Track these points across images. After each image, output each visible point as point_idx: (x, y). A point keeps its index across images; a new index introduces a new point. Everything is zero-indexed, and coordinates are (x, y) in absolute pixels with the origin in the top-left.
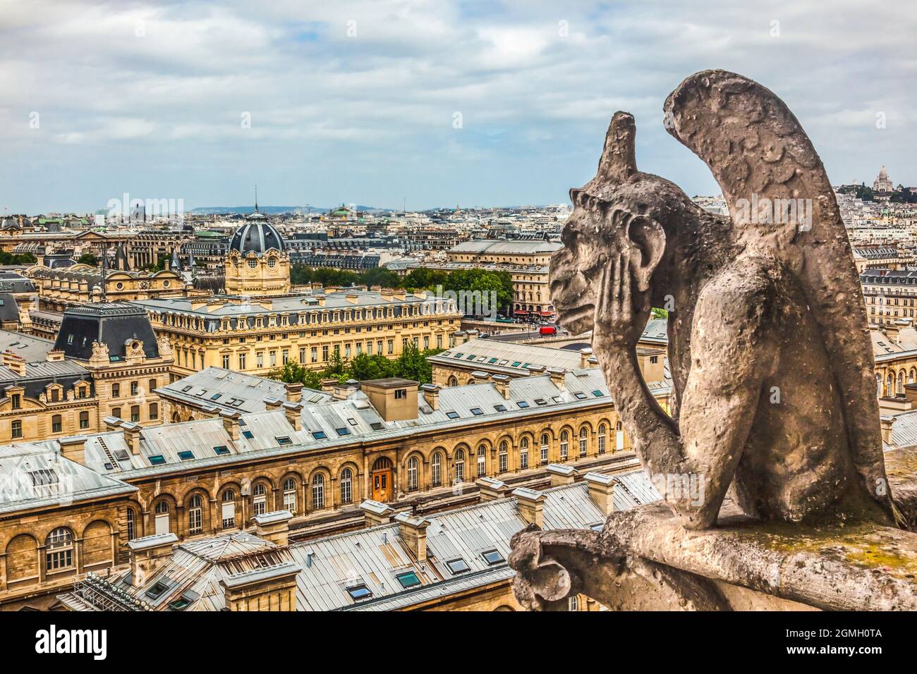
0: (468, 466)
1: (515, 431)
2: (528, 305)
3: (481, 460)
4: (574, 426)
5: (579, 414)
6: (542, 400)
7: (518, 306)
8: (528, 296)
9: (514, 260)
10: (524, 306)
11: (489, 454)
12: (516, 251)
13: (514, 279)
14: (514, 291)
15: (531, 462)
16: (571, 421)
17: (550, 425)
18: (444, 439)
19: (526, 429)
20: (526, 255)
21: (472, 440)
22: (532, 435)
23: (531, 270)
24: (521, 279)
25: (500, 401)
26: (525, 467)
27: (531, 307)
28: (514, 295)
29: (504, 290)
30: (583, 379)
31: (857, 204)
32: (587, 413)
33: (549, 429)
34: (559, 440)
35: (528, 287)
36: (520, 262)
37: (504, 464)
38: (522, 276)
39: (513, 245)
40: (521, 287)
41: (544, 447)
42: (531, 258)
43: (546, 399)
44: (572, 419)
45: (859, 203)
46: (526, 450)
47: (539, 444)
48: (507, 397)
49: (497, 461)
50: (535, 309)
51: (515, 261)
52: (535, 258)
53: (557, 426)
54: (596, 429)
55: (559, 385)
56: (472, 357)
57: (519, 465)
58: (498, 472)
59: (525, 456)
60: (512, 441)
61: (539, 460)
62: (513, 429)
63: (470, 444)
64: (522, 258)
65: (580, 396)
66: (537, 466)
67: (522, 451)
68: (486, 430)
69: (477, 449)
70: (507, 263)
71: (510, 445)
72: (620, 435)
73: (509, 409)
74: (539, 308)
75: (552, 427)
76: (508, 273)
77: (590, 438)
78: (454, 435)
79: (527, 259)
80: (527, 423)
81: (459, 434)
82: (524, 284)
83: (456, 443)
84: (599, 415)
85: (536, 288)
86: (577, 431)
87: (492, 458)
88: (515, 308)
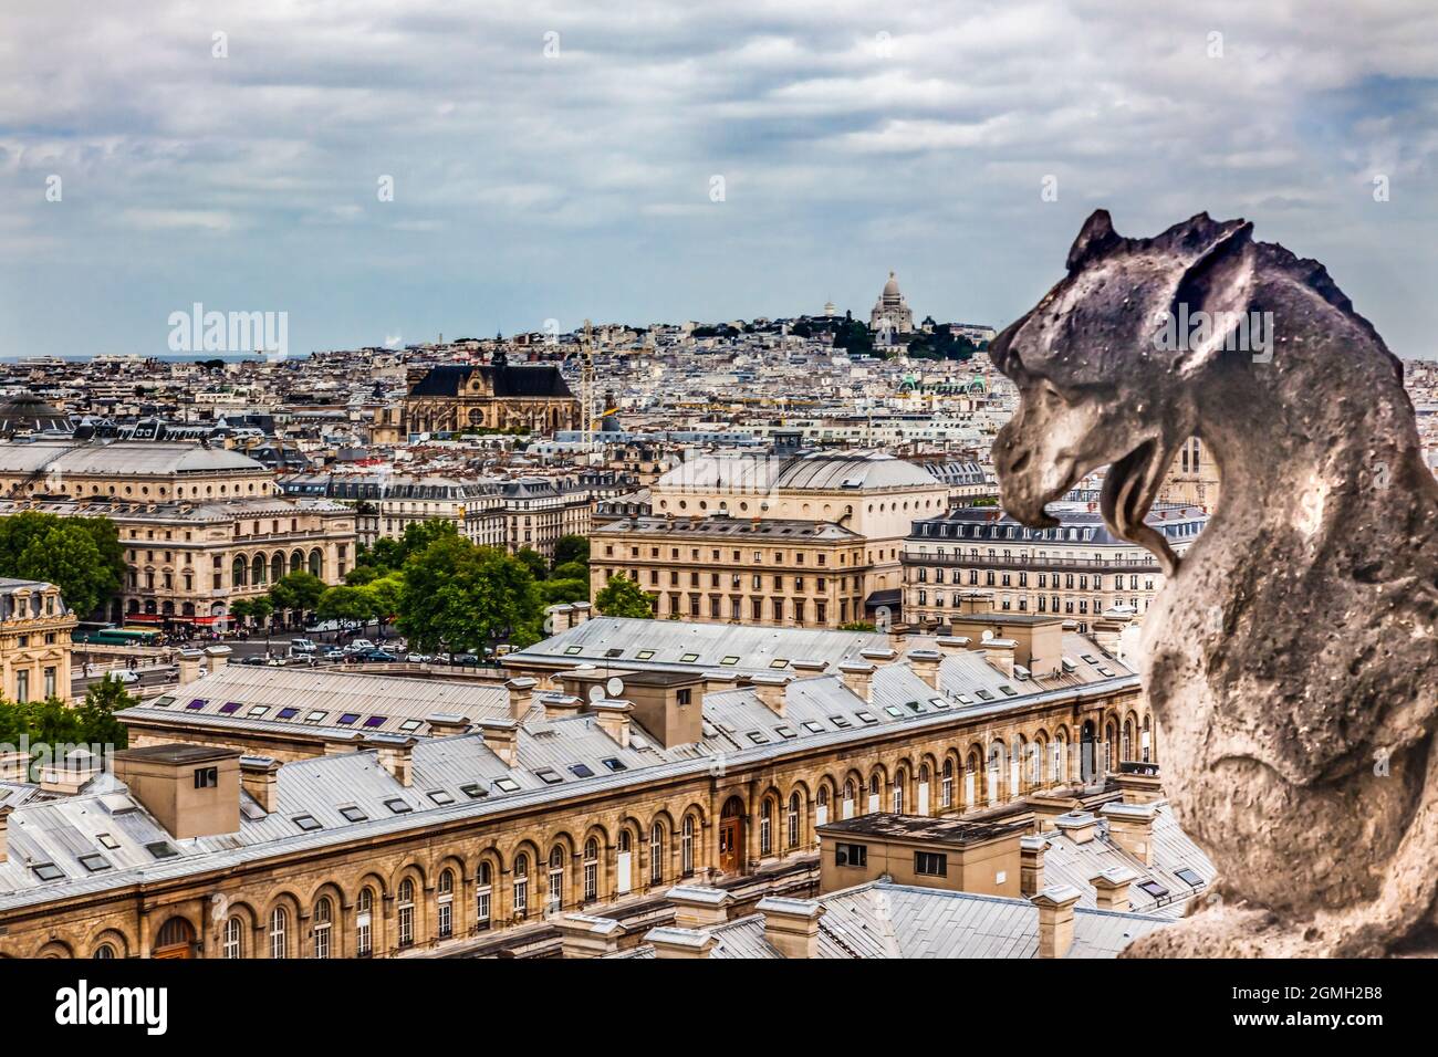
0: (338, 934)
1: (429, 855)
2: (160, 601)
3: (363, 920)
4: (539, 843)
5: (550, 817)
6: (475, 787)
7: (135, 605)
8: (159, 580)
9: (120, 490)
10: (151, 603)
11: (378, 908)
12: (126, 469)
13: (125, 537)
14: (125, 568)
15: (458, 925)
16: (534, 831)
17: (495, 841)
18: (293, 876)
19: (451, 852)
20: (152, 478)
21: (347, 877)
22: (462, 864)
23: (168, 518)
24: (142, 538)
25: (395, 791)
26: (447, 934)
27: (169, 605)
28: (126, 576)
29: (102, 563)
30: (545, 740)
31: (836, 361)
32: (564, 814)
33: (492, 849)
34: (512, 873)
35: (159, 556)
36: (137, 495)
37: (407, 931)
38: (146, 529)
39: (115, 453)
40: (141, 557)
41: (483, 890)
42: (166, 486)
43: (485, 785)
44: (536, 828)
45: (841, 359)
46: (449, 897)
47: (474, 882)
48: (407, 781)
49: (393, 922)
50: (179, 610)
51: (124, 495)
52: (176, 486)
53: (508, 842)
54: (580, 848)
55: (504, 754)
56: (230, 708)
57: (435, 929)
58: (396, 946)
59: (447, 911)
60: (424, 878)
61: (474, 917)
62: (425, 852)
63: (343, 885)
64: (141, 485)
65: (549, 777)
66: (472, 932)
67: (442, 899)
68: (375, 853)
69: (356, 897)
70: (104, 499)
71: (419, 887)
72: (624, 861)
73: (416, 809)
74: (189, 608)
75: (499, 846)
76: (110, 522)
77: (570, 867)
78: (313, 866)
79: (154, 488)
80: (452, 836)
81: (323, 863)
82: (150, 550)
83: (317, 884)
84: (585, 817)
85: (180, 561)
86: (545, 851)
87: (386, 916)
88: (126, 608)
